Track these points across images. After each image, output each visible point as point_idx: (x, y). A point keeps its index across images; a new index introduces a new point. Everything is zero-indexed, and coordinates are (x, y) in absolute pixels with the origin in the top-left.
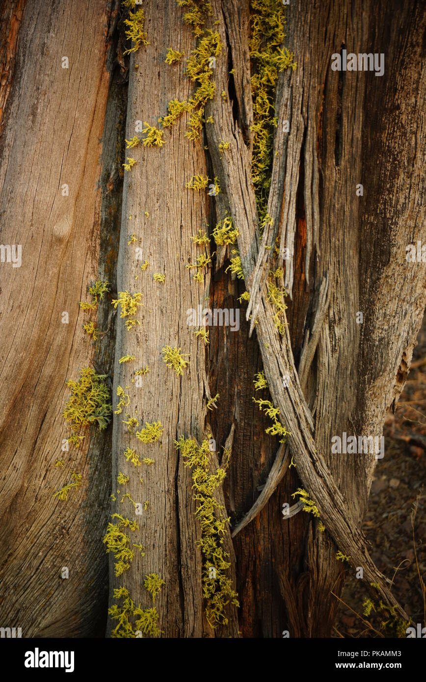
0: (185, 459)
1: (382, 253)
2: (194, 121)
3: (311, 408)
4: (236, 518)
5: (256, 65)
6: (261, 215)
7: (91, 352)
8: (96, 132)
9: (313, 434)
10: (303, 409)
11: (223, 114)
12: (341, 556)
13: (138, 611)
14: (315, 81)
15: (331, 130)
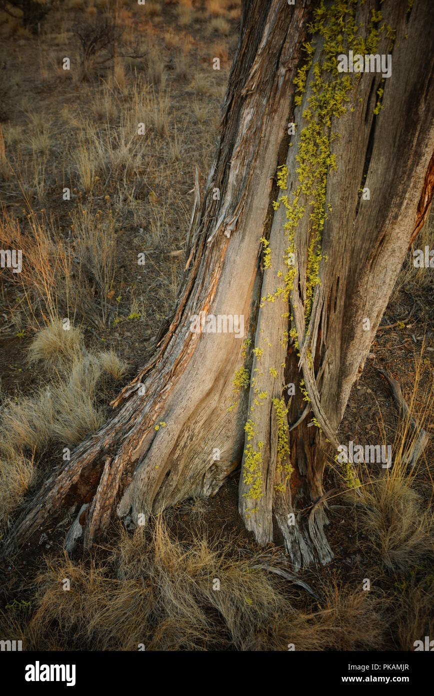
0: (275, 405)
1: (351, 337)
2: (286, 296)
3: (319, 392)
4: (291, 425)
5: (308, 280)
6: (307, 329)
7: (243, 362)
8: (251, 288)
9: (320, 402)
10: (317, 393)
11: (295, 296)
12: (327, 440)
13: (255, 453)
14: (328, 289)
15: (333, 303)
